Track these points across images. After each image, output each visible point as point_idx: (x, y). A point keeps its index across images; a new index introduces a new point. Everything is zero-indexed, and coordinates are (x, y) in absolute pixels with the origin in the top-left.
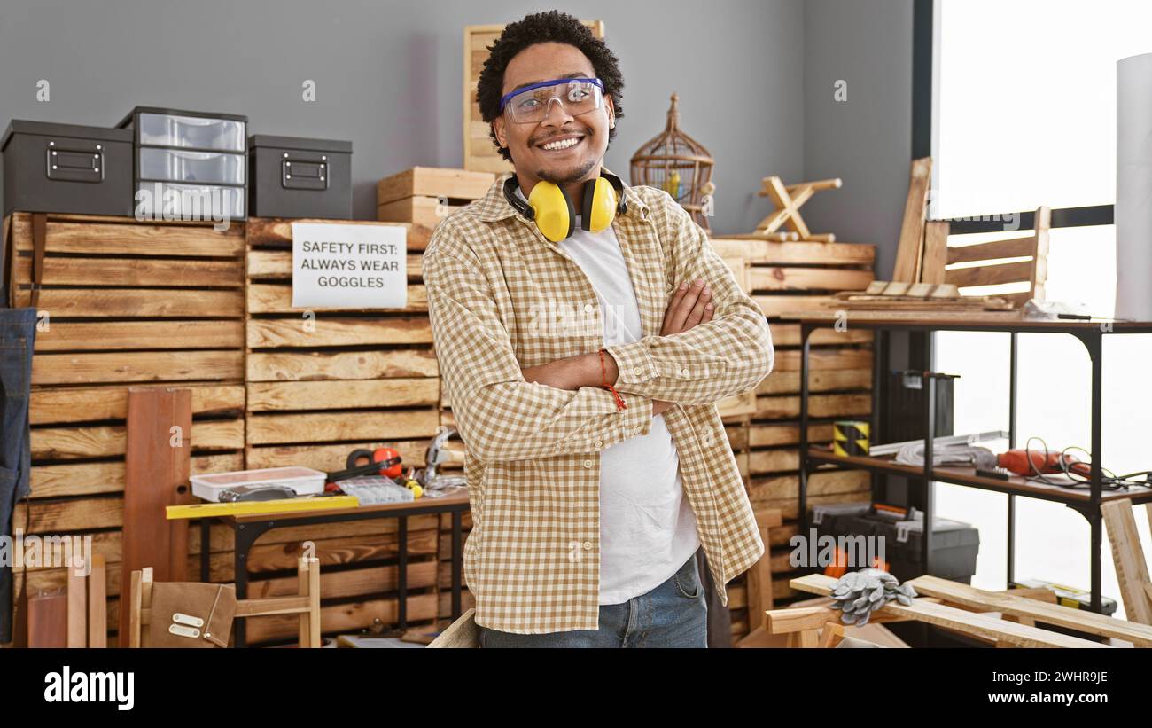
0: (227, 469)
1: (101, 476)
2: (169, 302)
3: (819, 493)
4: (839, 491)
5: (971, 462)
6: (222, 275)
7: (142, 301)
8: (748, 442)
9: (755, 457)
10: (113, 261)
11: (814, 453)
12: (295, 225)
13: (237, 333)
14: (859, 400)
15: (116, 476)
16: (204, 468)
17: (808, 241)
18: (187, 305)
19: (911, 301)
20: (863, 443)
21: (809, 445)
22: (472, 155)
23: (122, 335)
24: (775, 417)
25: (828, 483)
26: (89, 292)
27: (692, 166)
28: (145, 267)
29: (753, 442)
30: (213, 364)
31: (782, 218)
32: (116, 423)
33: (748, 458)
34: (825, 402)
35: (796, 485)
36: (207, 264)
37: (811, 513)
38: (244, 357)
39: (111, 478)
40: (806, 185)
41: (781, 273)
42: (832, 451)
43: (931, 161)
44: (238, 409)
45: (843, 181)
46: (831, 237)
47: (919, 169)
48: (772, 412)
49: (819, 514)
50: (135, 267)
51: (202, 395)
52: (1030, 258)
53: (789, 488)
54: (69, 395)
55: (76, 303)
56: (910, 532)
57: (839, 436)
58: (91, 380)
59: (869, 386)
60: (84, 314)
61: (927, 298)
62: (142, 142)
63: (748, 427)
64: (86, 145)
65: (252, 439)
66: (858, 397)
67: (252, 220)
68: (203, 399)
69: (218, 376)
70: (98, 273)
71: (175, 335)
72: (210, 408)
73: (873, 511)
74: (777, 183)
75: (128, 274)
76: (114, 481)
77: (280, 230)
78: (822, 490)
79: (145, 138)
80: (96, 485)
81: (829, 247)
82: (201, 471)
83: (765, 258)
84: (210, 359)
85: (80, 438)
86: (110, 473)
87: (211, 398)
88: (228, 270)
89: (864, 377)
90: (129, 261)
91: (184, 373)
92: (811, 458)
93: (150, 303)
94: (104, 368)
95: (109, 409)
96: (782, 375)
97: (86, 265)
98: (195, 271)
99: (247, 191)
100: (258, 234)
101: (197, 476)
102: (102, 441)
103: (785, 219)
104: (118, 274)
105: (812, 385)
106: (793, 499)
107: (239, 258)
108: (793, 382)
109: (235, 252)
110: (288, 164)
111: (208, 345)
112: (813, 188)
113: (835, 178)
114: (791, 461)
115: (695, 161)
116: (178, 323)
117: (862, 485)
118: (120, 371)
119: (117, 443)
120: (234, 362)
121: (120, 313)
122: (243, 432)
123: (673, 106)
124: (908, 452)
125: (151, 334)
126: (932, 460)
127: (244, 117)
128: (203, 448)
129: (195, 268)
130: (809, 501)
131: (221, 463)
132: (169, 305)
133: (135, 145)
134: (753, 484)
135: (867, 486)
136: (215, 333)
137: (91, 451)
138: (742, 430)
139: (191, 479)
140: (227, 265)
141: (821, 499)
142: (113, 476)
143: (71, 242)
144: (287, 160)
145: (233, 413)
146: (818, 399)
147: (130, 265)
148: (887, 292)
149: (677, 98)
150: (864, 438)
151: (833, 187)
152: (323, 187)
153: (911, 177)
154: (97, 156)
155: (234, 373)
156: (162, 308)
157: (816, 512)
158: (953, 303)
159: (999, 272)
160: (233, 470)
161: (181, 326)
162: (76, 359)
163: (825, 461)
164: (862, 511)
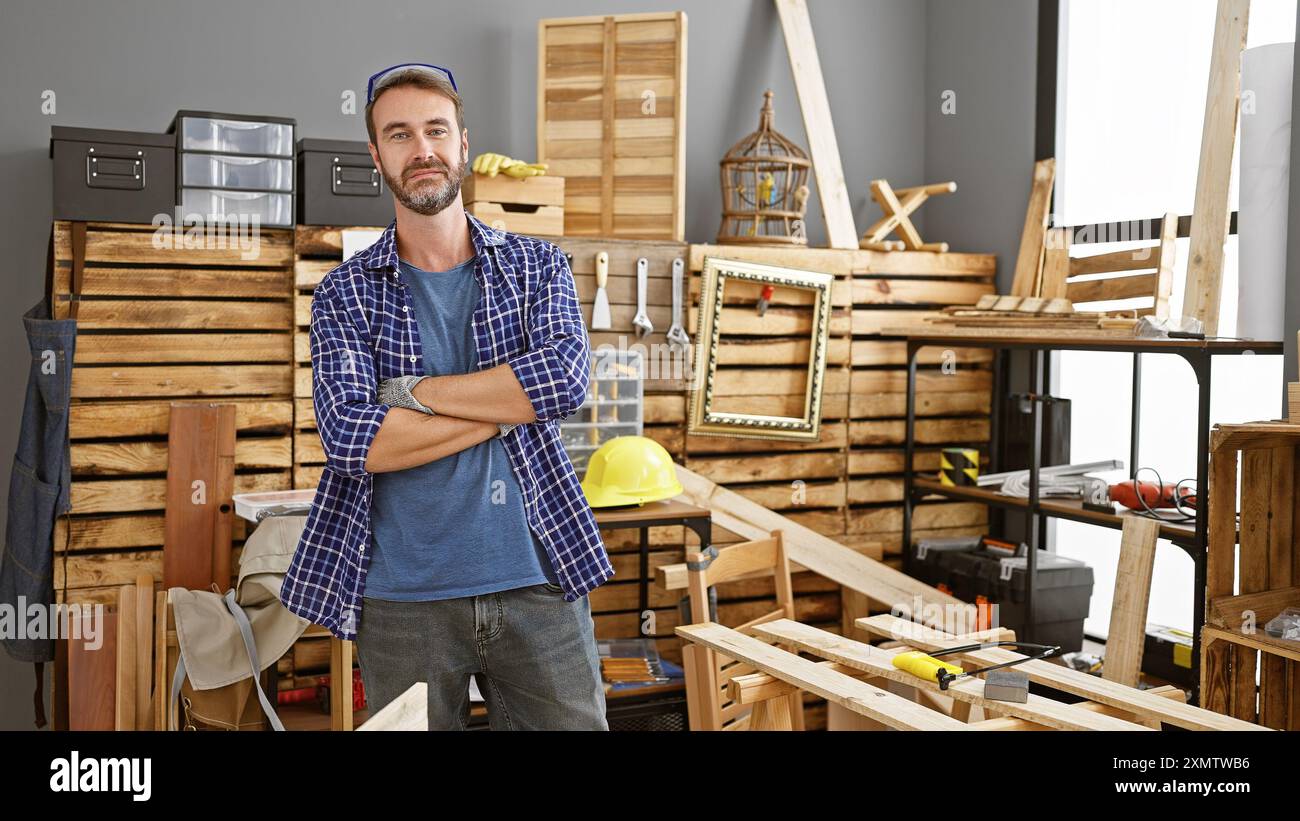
0: (273, 489)
1: (144, 492)
2: (214, 313)
3: (928, 526)
4: (952, 524)
5: (1079, 493)
6: (269, 286)
7: (185, 313)
8: (846, 468)
9: (855, 486)
10: (155, 271)
11: (919, 482)
12: (346, 234)
13: (285, 347)
14: (975, 426)
15: (160, 493)
16: (249, 486)
17: (920, 250)
18: (232, 317)
19: (1021, 317)
20: (971, 472)
21: (915, 474)
22: (546, 158)
23: (163, 348)
24: (877, 442)
25: (938, 516)
26: (130, 303)
27: (785, 169)
28: (189, 278)
29: (852, 470)
30: (259, 379)
31: (890, 226)
32: (158, 439)
33: (847, 487)
34: (934, 428)
35: (901, 518)
36: (253, 274)
37: (916, 548)
38: (293, 372)
39: (153, 495)
40: (918, 188)
41: (886, 285)
42: (939, 481)
43: (1054, 162)
44: (285, 426)
45: (958, 184)
46: (944, 247)
47: (1042, 171)
48: (875, 437)
49: (923, 549)
50: (178, 278)
51: (248, 411)
52: (1154, 271)
53: (893, 520)
54: (110, 409)
55: (117, 315)
56: (1014, 569)
57: (946, 465)
58: (133, 394)
59: (987, 410)
60: (125, 326)
61: (1038, 314)
62: (185, 147)
63: (845, 452)
64: (127, 151)
65: (300, 458)
66: (973, 422)
67: (300, 228)
68: (248, 415)
69: (264, 392)
70: (140, 283)
71: (220, 348)
72: (256, 424)
73: (982, 547)
74: (884, 187)
75: (171, 284)
76: (156, 498)
77: (329, 238)
78: (931, 523)
79: (188, 143)
80: (138, 502)
81: (942, 257)
82: (246, 490)
83: (868, 269)
84: (255, 374)
85: (121, 453)
86: (152, 490)
87: (257, 414)
88: (276, 281)
89: (982, 400)
90: (171, 271)
91: (229, 387)
92: (916, 488)
93: (194, 315)
94: (146, 381)
95: (150, 424)
96: (886, 396)
97: (126, 275)
98: (240, 282)
99: (295, 197)
100: (307, 242)
101: (240, 496)
102: (143, 457)
103: (893, 227)
104: (161, 285)
105: (920, 408)
106: (898, 532)
107: (287, 268)
108: (898, 405)
109: (283, 262)
110: (339, 169)
111: (254, 359)
112: (927, 192)
113: (949, 181)
114: (895, 491)
115: (788, 163)
116: (223, 336)
117: (978, 519)
118: (162, 385)
119: (159, 459)
120: (282, 377)
121: (162, 325)
122: (290, 450)
123: (766, 104)
124: (1013, 484)
125: (194, 347)
126: (1038, 491)
127: (293, 120)
128: (249, 466)
129: (240, 278)
130: (915, 535)
131: (267, 482)
132: (213, 316)
133: (178, 151)
134: (852, 515)
135: (984, 520)
136: (261, 346)
137: (132, 466)
138: (839, 456)
139: (234, 498)
140: (274, 275)
141: (930, 533)
142: (155, 492)
143: (112, 251)
144: (337, 165)
145: (280, 430)
146: (928, 424)
147: (173, 276)
148: (997, 307)
149: (771, 94)
150: (974, 467)
151: (947, 191)
152: (376, 193)
153: (1033, 180)
154: (138, 163)
155: (281, 388)
156: (206, 320)
157: (921, 546)
158: (1065, 319)
159: (1122, 285)
160: (280, 489)
161: (225, 339)
162: (116, 372)
163: (930, 491)
164: (971, 546)
